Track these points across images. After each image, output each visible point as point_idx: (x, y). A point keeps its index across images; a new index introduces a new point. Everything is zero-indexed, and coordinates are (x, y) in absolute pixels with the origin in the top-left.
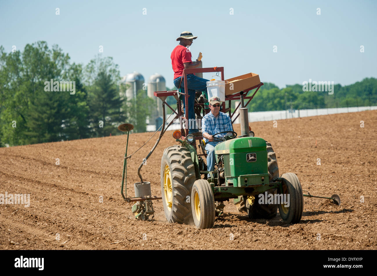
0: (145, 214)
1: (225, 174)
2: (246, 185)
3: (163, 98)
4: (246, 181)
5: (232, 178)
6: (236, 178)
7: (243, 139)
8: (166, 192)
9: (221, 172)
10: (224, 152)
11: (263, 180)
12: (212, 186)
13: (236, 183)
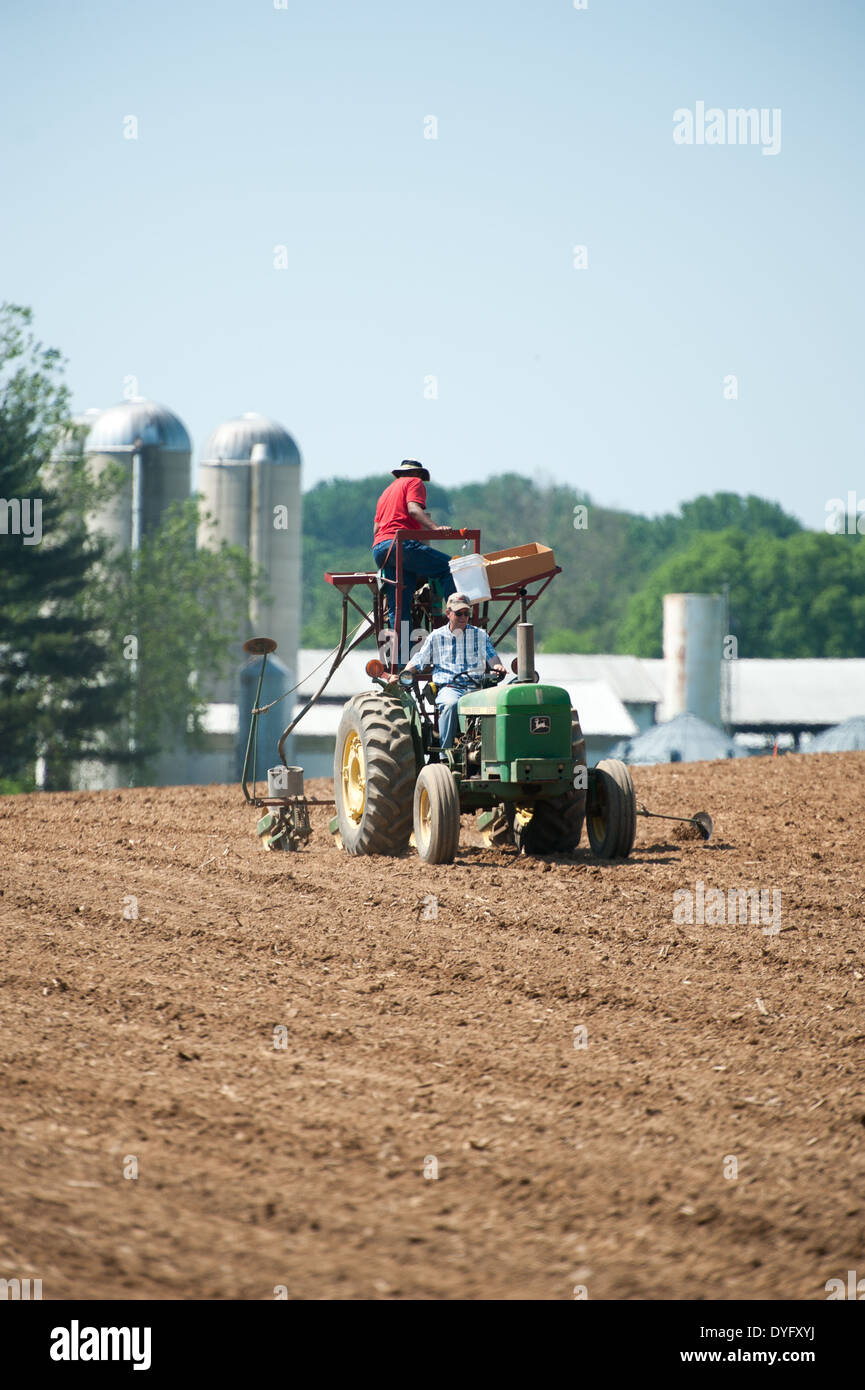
0: (292, 834)
1: (483, 756)
2: (528, 778)
3: (345, 587)
4: (527, 772)
5: (498, 764)
6: (507, 763)
7: (526, 688)
8: (346, 783)
9: (473, 751)
10: (484, 711)
11: (560, 771)
12: (457, 778)
13: (506, 775)
